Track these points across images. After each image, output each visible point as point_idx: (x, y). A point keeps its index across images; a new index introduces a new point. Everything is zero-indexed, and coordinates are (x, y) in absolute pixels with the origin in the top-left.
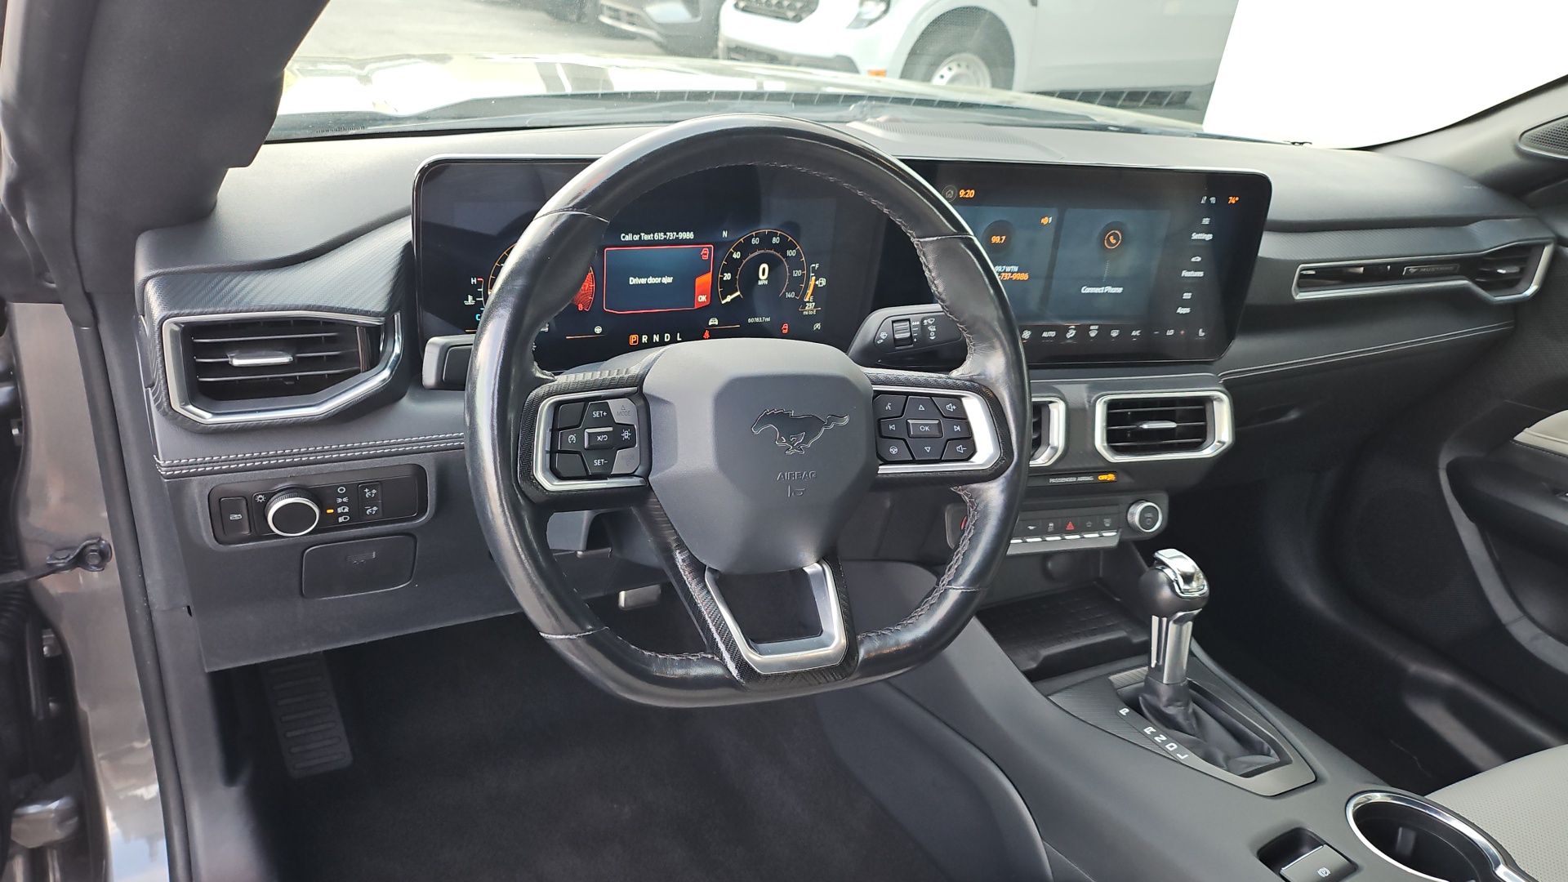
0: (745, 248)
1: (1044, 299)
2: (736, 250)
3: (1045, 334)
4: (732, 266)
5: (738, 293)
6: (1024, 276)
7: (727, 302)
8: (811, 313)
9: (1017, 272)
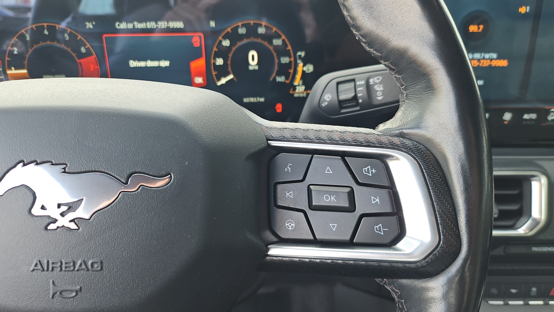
0: (234, 36)
1: (525, 85)
2: (225, 38)
3: (526, 116)
4: (222, 53)
5: (231, 77)
6: (504, 63)
7: (222, 85)
8: (301, 95)
9: (496, 59)
